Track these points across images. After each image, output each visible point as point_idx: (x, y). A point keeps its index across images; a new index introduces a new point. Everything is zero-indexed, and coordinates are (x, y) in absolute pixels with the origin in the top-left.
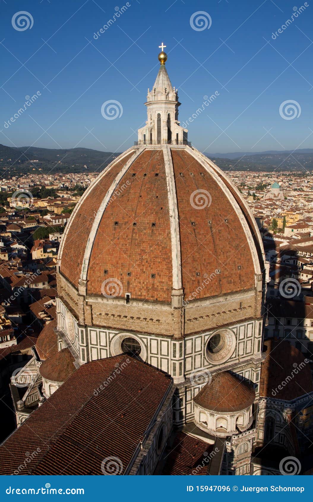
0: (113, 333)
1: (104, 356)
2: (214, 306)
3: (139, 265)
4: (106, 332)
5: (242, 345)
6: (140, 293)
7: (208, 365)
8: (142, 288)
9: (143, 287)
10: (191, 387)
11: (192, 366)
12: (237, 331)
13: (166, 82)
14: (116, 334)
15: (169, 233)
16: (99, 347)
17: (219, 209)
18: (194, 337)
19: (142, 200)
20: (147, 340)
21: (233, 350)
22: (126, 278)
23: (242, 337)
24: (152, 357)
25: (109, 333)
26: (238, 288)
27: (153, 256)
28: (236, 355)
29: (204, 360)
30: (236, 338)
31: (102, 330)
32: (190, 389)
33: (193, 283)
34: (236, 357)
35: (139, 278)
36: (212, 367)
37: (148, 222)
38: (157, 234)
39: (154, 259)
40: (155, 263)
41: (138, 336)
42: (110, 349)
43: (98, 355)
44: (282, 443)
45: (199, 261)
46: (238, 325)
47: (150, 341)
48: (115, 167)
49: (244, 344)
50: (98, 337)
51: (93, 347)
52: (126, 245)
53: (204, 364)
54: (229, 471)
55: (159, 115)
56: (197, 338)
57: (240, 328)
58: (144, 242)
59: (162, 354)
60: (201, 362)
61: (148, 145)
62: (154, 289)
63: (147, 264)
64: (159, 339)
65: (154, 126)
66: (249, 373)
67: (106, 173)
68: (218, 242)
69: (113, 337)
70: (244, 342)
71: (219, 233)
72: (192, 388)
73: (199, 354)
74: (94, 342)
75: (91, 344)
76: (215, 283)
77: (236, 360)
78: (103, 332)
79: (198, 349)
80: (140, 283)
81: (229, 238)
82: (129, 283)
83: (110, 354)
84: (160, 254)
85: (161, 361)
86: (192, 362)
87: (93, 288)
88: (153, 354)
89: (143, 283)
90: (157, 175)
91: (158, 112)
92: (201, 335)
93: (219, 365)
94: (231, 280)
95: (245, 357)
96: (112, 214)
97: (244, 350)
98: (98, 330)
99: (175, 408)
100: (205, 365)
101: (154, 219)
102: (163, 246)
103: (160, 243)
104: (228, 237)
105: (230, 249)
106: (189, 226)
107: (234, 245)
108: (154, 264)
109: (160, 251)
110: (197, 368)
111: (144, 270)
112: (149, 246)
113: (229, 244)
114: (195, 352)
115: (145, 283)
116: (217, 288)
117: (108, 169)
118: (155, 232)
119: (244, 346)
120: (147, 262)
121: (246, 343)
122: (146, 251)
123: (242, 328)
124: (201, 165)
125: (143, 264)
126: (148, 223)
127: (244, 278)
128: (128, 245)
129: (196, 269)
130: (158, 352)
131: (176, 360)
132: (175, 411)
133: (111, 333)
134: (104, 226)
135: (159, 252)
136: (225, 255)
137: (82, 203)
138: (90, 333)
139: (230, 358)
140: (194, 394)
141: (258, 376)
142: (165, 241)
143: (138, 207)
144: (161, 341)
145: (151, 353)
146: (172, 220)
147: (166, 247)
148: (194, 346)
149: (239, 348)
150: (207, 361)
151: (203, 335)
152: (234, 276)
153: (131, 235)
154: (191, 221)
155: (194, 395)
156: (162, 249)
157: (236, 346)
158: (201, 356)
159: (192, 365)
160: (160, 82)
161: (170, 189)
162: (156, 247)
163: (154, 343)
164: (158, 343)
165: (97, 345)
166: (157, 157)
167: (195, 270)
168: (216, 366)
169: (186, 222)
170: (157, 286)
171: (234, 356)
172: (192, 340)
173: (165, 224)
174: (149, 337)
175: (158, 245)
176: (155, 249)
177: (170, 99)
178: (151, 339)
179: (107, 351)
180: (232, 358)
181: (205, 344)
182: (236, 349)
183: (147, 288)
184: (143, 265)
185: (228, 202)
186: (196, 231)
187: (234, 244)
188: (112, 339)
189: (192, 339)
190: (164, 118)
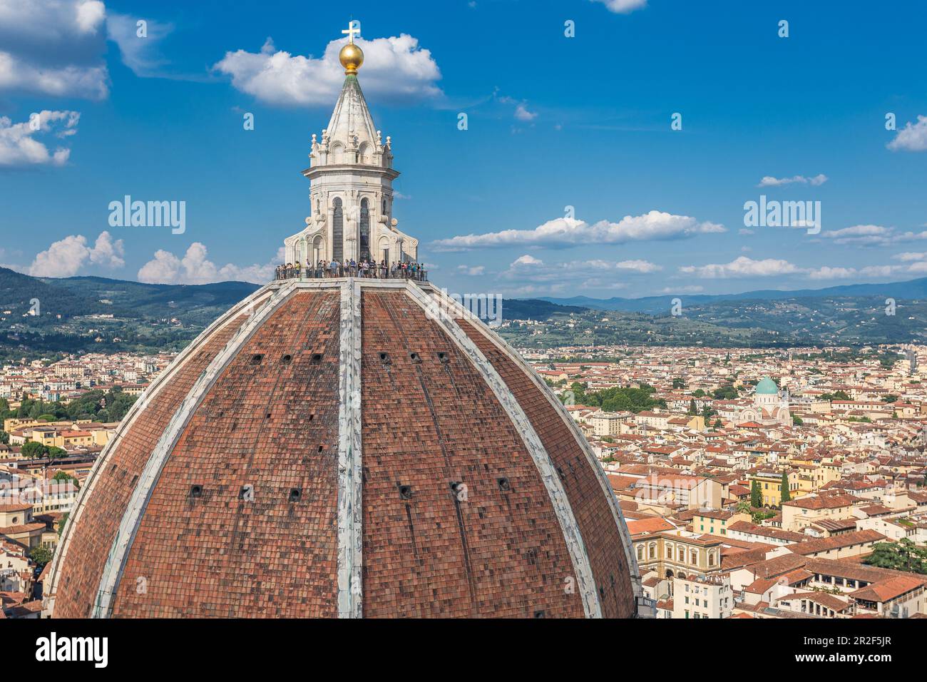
13: (359, 119)
15: (335, 516)
17: (485, 451)
27: (288, 582)
37: (282, 486)
38: (303, 520)
39: (291, 592)
40: (294, 601)
45: (417, 595)
55: (338, 202)
58: (266, 542)
61: (304, 280)
63: (270, 604)
65: (323, 229)
68: (475, 540)
71: (481, 515)
81: (510, 530)
84: (308, 577)
90: (317, 358)
91: (333, 195)
96: (188, 466)
101: (298, 479)
102: (316, 552)
103: (308, 545)
106: (392, 496)
108: (290, 604)
109: (309, 568)
112: (278, 555)
118: (299, 514)
120: (270, 599)
124: (443, 332)
125: (260, 604)
126: (280, 489)
128: (222, 551)
134: (162, 497)
135: (304, 569)
136: (497, 579)
142: (323, 539)
143: (259, 445)
146: (344, 479)
147: (325, 557)
153: (232, 522)
154: (399, 483)
156: (314, 562)
160: (344, 117)
161: (345, 396)
166: (325, 309)
169: (385, 485)
173: (327, 493)
175: (302, 548)
176: (296, 561)
177: (368, 162)
185: (511, 430)
186: (412, 511)
190: (352, 211)
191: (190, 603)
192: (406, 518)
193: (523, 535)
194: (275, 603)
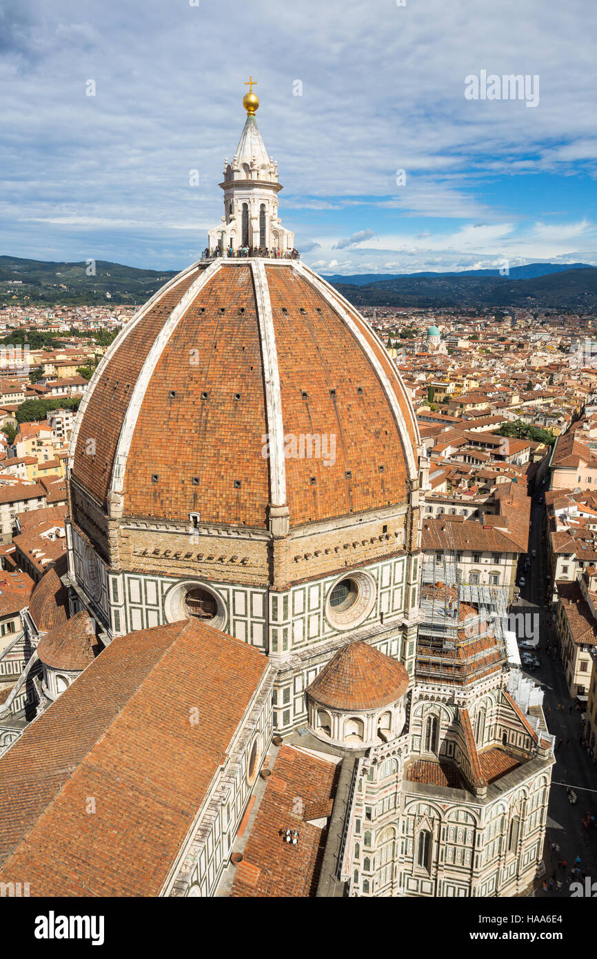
0: (168, 582)
1: (153, 623)
2: (340, 534)
3: (213, 466)
4: (156, 581)
5: (385, 597)
6: (215, 513)
7: (331, 632)
8: (218, 503)
9: (220, 502)
10: (302, 670)
11: (304, 635)
12: (378, 573)
14: (174, 584)
16: (144, 606)
18: (306, 586)
19: (217, 353)
20: (228, 593)
21: (371, 605)
22: (190, 488)
23: (385, 583)
24: (237, 620)
25: (162, 582)
26: (380, 502)
27: (237, 449)
28: (376, 614)
29: (323, 623)
30: (377, 585)
31: (149, 577)
32: (301, 672)
33: (305, 496)
34: (376, 617)
35: (213, 488)
36: (337, 635)
38: (244, 412)
39: (240, 455)
41: (212, 587)
42: (163, 609)
43: (142, 620)
44: (452, 756)
46: (379, 564)
47: (234, 595)
48: (168, 295)
49: (389, 596)
50: (143, 590)
51: (134, 608)
52: (191, 430)
53: (323, 631)
54: (367, 806)
56: (311, 586)
57: (382, 568)
59: (254, 615)
60: (319, 626)
62: (240, 506)
64: (249, 590)
66: (398, 642)
67: (153, 305)
68: (346, 425)
69: (170, 589)
70: (390, 591)
71: (348, 409)
72: (305, 671)
73: (316, 614)
74: (136, 598)
75: (130, 602)
76: (342, 495)
77: (377, 621)
78: (152, 581)
79: (314, 605)
80: (215, 495)
81: (365, 418)
82: (195, 496)
83: (165, 618)
85: (252, 627)
86: (304, 628)
87: (133, 507)
88: (237, 615)
89: (221, 495)
92: (319, 582)
93: (349, 631)
94: (368, 490)
95: (391, 616)
97: (389, 604)
98: (142, 577)
99: (275, 706)
100: (325, 631)
101: (238, 387)
103: (248, 428)
104: (362, 417)
105: (367, 438)
106: (297, 398)
107: (372, 431)
109: (250, 441)
110: (312, 638)
111: (222, 474)
113: (364, 428)
114: (309, 611)
115: (224, 496)
116: (345, 503)
117: (156, 298)
118: (241, 409)
119: (389, 599)
121: (393, 593)
122: (225, 441)
123: (387, 569)
125: (220, 463)
127: (389, 486)
128: (193, 431)
129: (311, 472)
130: (246, 613)
131: (278, 625)
132: (275, 711)
133: (166, 582)
135: (247, 442)
137: (110, 358)
138: (129, 583)
139: (367, 619)
140: (307, 680)
141: (412, 648)
144: (252, 593)
145: (234, 614)
148: (307, 601)
149: (381, 602)
150: (330, 625)
151: (322, 581)
152: (372, 482)
155: (307, 683)
157: (377, 599)
158: (319, 616)
159: (304, 632)
162: (241, 434)
163: (240, 597)
164: (246, 596)
165: (141, 603)
167: (308, 473)
168: (343, 632)
169: (293, 391)
170: (246, 500)
171: (373, 615)
172: (304, 592)
174: (231, 588)
178: (234, 591)
179: (158, 613)
180: (371, 619)
181: (325, 597)
182: (376, 604)
183: (227, 505)
184: (220, 465)
187: (373, 429)
188: (167, 592)
189: (304, 589)
191: (176, 462)
192: (306, 411)
193: (372, 421)
194: (230, 462)
